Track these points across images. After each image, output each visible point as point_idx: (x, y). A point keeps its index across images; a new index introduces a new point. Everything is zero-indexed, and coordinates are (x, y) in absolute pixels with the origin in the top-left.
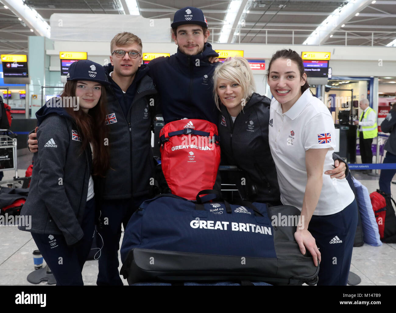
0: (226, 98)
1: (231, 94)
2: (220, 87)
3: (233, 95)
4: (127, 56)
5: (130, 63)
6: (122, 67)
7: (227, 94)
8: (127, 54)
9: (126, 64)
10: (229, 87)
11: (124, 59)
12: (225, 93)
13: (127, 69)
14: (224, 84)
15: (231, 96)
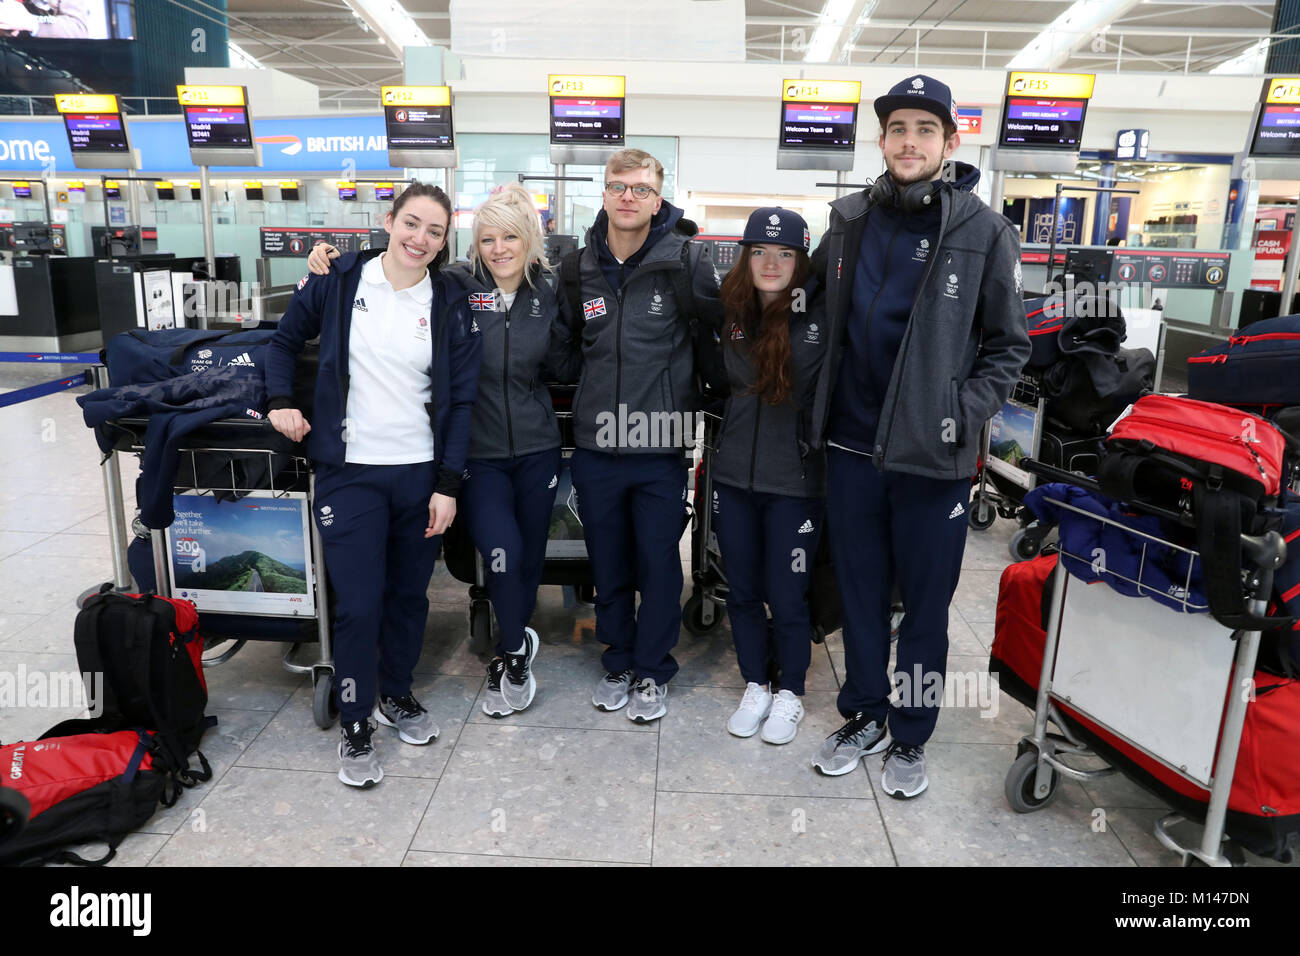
0: (494, 261)
1: (504, 253)
2: (484, 241)
3: (509, 255)
4: (628, 195)
5: (634, 207)
6: (619, 213)
7: (496, 254)
8: (629, 190)
9: (626, 208)
10: (499, 241)
11: (623, 198)
12: (492, 252)
13: (627, 216)
14: (490, 235)
15: (505, 256)
